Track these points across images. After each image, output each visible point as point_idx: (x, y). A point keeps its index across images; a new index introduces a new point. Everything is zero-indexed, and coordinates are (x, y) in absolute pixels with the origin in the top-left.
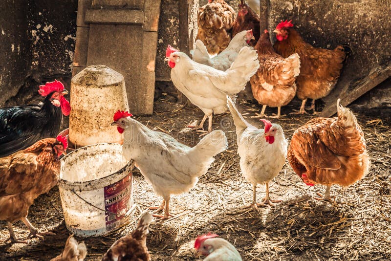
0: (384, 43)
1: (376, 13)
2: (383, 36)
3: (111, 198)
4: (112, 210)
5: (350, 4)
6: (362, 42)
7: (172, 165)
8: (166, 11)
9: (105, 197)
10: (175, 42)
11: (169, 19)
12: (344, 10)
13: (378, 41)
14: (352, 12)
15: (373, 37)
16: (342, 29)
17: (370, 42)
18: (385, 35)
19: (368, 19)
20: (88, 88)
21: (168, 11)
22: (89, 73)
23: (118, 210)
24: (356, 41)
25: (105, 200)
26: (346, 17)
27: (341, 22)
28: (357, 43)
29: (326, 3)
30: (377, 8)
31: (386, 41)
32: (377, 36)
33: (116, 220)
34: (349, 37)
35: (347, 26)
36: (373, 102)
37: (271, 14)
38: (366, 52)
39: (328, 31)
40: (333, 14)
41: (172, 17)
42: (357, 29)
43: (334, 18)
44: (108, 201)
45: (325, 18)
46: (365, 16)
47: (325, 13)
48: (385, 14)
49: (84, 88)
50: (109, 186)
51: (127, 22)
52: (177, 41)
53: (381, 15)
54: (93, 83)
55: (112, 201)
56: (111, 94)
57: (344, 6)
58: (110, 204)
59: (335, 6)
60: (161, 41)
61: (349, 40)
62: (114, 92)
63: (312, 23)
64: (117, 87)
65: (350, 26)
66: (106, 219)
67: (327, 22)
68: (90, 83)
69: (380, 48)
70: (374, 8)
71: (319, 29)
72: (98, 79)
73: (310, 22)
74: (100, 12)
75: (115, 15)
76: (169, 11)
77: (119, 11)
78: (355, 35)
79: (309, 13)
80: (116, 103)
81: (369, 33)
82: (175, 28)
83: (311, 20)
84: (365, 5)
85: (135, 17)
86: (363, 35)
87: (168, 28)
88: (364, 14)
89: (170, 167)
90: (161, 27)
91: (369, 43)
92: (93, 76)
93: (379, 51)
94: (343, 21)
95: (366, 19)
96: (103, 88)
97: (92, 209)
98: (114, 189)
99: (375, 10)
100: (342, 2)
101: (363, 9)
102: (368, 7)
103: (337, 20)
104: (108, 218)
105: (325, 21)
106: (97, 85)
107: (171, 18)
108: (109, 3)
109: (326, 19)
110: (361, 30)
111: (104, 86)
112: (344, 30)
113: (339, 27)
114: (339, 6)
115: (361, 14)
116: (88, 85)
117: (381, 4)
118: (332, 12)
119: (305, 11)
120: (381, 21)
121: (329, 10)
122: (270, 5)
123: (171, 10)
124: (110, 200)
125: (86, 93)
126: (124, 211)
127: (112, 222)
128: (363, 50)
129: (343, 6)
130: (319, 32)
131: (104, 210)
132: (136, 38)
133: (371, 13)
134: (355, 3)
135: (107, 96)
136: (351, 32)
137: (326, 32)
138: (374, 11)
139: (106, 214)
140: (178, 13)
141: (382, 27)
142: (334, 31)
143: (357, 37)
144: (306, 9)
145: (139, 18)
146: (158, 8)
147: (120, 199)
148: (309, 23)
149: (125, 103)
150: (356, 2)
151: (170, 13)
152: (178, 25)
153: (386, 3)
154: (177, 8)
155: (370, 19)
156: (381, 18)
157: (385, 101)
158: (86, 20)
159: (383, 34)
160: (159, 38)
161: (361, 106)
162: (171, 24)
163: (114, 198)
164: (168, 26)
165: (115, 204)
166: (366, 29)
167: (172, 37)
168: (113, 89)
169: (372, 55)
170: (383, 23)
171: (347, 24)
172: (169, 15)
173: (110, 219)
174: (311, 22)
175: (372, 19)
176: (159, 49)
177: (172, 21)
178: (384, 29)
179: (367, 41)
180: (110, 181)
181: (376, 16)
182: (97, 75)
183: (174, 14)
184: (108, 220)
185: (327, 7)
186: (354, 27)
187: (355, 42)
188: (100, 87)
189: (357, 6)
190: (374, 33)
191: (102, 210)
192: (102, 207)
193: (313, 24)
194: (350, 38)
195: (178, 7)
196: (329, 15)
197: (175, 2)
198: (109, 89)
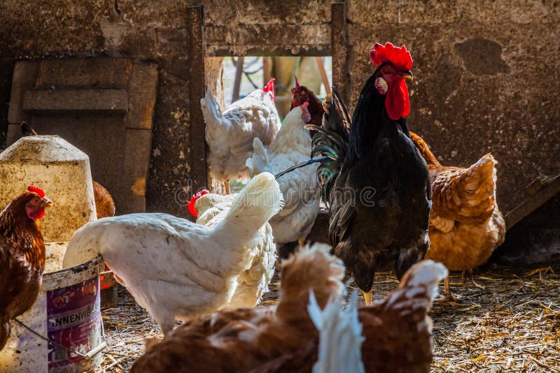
0: (552, 145)
1: (536, 90)
2: (550, 133)
3: (59, 316)
4: (61, 340)
5: (491, 77)
6: (514, 145)
7: (190, 259)
8: (167, 98)
9: (48, 314)
10: (182, 153)
11: (172, 113)
12: (479, 88)
13: (541, 141)
14: (493, 91)
15: (533, 135)
16: (478, 122)
17: (528, 145)
18: (554, 131)
19: (523, 102)
20: (25, 167)
21: (171, 98)
22: (26, 143)
23: (72, 343)
24: (503, 143)
25: (48, 318)
26: (483, 101)
27: (476, 109)
28: (504, 147)
29: (448, 77)
30: (538, 81)
31: (555, 141)
32: (539, 132)
33: (67, 362)
34: (489, 135)
35: (486, 117)
36: (536, 253)
37: (352, 99)
38: (520, 162)
39: (453, 126)
40: (461, 95)
41: (178, 109)
42: (504, 122)
43: (463, 103)
44: (53, 321)
45: (447, 102)
46: (517, 97)
47: (446, 95)
48: (551, 92)
49: (16, 167)
50: (56, 291)
51: (98, 108)
52: (185, 152)
53: (546, 94)
54: (33, 157)
55: (60, 324)
56: (65, 178)
57: (480, 80)
58: (58, 328)
59: (464, 81)
60: (157, 152)
61: (490, 141)
62: (71, 176)
63: (424, 113)
64: (76, 167)
65: (492, 115)
66: (50, 358)
67: (450, 109)
68: (27, 158)
69: (545, 154)
70: (533, 82)
71: (437, 123)
72: (42, 152)
73: (421, 110)
74: (49, 94)
75: (78, 98)
76: (173, 97)
77: (84, 92)
78: (501, 132)
79: (419, 95)
80: (73, 196)
81: (524, 128)
82: (184, 128)
83: (423, 107)
84: (517, 77)
85: (113, 101)
86: (515, 133)
87: (170, 130)
88: (516, 94)
89: (186, 262)
90: (158, 126)
91: (525, 147)
92: (35, 148)
93: (544, 160)
94: (479, 108)
95: (520, 102)
96: (50, 166)
97: (24, 335)
98: (65, 299)
99: (534, 85)
100: (475, 73)
101: (514, 85)
102: (522, 80)
103: (469, 106)
104: (54, 354)
105: (446, 108)
106: (40, 161)
107: (175, 111)
108: (67, 82)
109: (449, 104)
110: (510, 122)
111: (52, 163)
112: (481, 123)
113: (472, 118)
114: (471, 81)
115: (509, 94)
116: (24, 161)
117: (544, 74)
118: (459, 91)
119: (412, 92)
120: (546, 105)
121: (454, 88)
122: (349, 82)
123: (176, 95)
124: (57, 321)
125: (19, 175)
126: (83, 348)
127: (61, 364)
128: (515, 159)
129: (478, 80)
130: (438, 129)
131: (47, 337)
132: (113, 139)
133: (527, 91)
134: (499, 74)
135: (57, 181)
136: (493, 127)
137: (449, 129)
138: (533, 89)
139: (50, 347)
140: (187, 101)
141: (547, 117)
142: (464, 125)
143: (504, 136)
144: (414, 88)
145: (119, 101)
146: (153, 89)
147: (75, 323)
148: (420, 113)
149: (89, 201)
150: (500, 72)
151: (175, 102)
152: (188, 122)
153: (554, 72)
154: (187, 92)
155: (526, 102)
156: (544, 100)
157: (557, 251)
158: (24, 107)
159: (551, 129)
160: (153, 146)
161: (515, 258)
162: (175, 120)
163: (64, 319)
164: (170, 125)
165: (66, 331)
166: (520, 121)
167: (177, 145)
168: (68, 169)
169: (531, 168)
170: (549, 110)
171: (486, 112)
172: (173, 104)
173: (56, 358)
174: (423, 111)
175: (529, 101)
176: (153, 168)
177: (177, 116)
178: (551, 120)
179: (521, 143)
180: (59, 281)
181: (536, 96)
182: (41, 146)
183: (181, 103)
184: (54, 360)
185: (451, 83)
186: (498, 118)
187: (501, 145)
188: (46, 164)
189: (502, 80)
190: (534, 127)
191: (42, 338)
192: (43, 331)
193: (427, 115)
194: (492, 137)
195: (187, 90)
196: (454, 98)
197: (182, 82)
198: (61, 168)
